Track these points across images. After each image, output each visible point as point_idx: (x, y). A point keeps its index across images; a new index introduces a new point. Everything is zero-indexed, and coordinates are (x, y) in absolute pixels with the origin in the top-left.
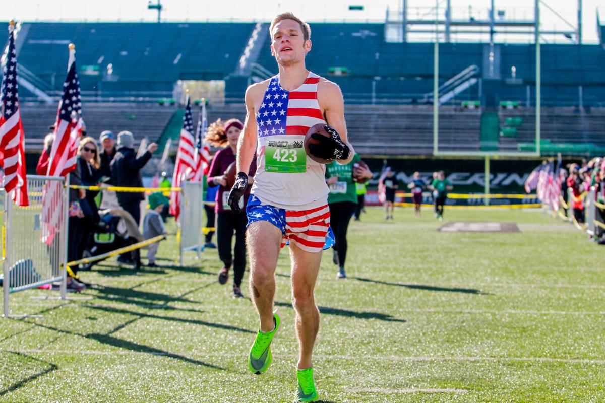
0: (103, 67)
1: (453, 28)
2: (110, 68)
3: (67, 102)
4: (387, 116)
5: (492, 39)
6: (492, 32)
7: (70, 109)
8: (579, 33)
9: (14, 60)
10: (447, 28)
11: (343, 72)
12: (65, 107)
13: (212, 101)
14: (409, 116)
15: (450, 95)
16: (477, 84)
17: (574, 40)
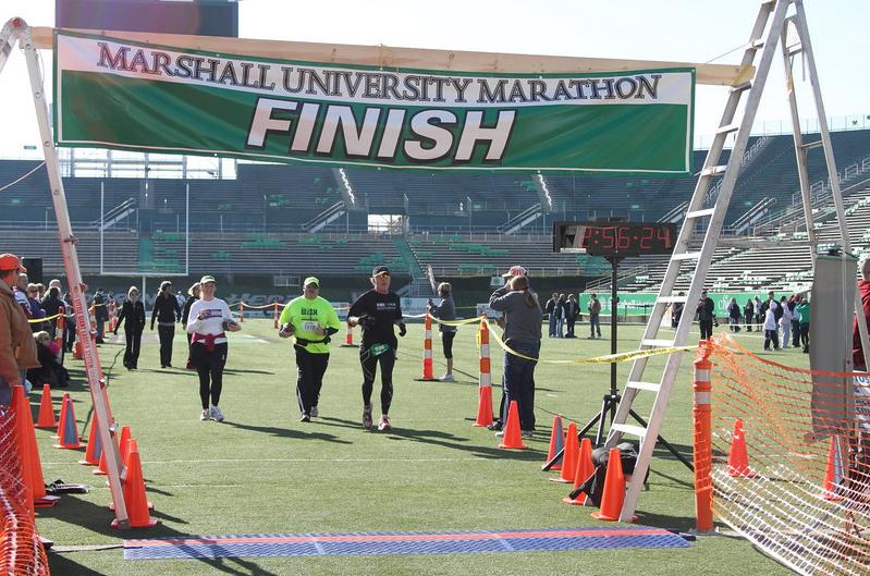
1: (113, 166)
5: (147, 175)
6: (147, 170)
8: (220, 171)
10: (109, 166)
15: (112, 222)
16: (135, 212)
17: (215, 176)
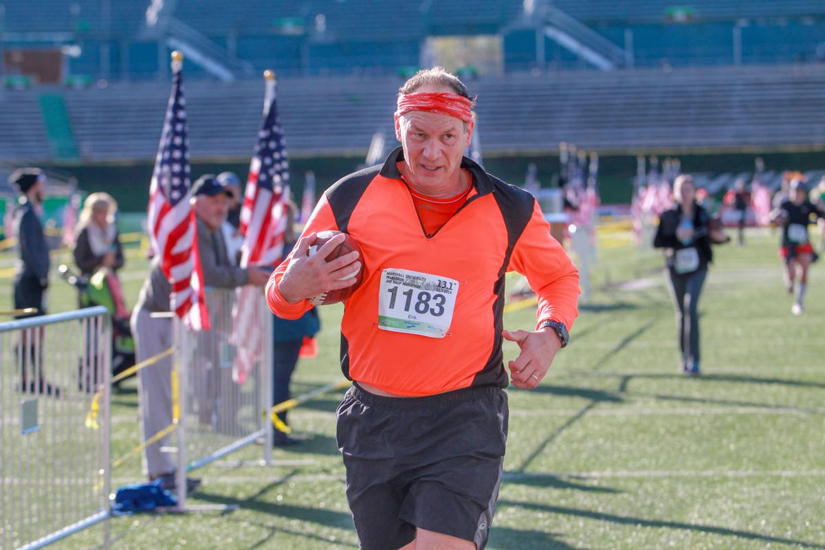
0: (309, 21)
2: (320, 22)
3: (268, 161)
4: (759, 84)
7: (271, 172)
9: (181, 114)
11: (689, 16)
12: (264, 169)
13: (482, 70)
14: (796, 83)
